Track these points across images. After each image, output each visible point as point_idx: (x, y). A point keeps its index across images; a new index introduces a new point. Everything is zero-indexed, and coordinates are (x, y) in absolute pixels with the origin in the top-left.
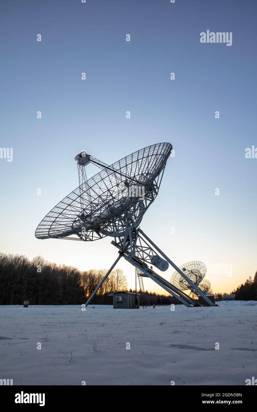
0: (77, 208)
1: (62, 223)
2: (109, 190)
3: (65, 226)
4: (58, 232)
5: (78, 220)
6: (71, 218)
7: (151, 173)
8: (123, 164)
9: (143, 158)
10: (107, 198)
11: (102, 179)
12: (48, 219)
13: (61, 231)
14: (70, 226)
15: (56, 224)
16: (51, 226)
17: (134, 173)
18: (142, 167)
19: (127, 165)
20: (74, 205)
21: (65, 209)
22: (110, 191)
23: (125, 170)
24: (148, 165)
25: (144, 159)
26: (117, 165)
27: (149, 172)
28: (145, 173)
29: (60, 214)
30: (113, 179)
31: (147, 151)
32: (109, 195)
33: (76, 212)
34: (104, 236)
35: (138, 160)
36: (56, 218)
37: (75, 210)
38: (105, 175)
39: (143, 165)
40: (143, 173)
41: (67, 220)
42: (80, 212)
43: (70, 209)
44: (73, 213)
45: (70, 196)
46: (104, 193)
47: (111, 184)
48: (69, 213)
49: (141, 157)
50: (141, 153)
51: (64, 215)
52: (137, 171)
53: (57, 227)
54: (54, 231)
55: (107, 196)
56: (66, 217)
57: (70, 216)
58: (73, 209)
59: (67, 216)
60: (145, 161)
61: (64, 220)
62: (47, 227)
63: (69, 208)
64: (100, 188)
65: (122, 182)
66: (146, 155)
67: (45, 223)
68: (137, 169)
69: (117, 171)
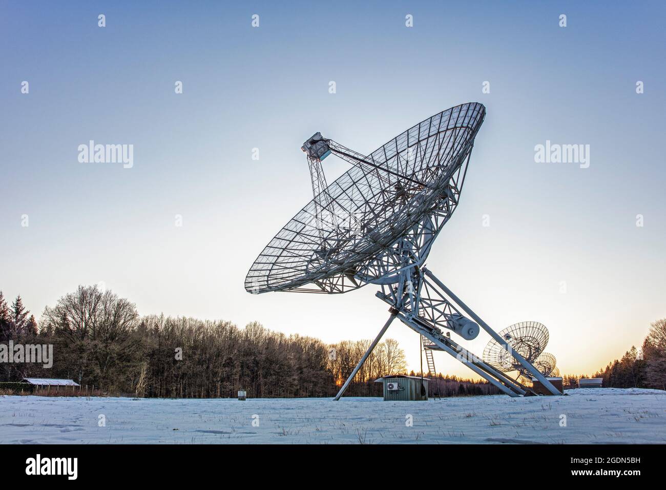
0: (312, 238)
1: (288, 265)
2: (367, 202)
3: (294, 270)
4: (282, 280)
5: (317, 259)
6: (304, 256)
7: (445, 164)
8: (391, 152)
9: (429, 136)
10: (365, 217)
11: (354, 183)
12: (264, 259)
13: (288, 279)
14: (302, 270)
15: (278, 267)
16: (270, 270)
17: (412, 167)
18: (428, 155)
19: (398, 153)
20: (307, 233)
21: (292, 241)
22: (370, 204)
23: (396, 162)
24: (440, 149)
25: (431, 139)
26: (380, 154)
27: (441, 164)
28: (433, 166)
29: (284, 249)
30: (375, 182)
31: (436, 122)
32: (368, 212)
33: (311, 245)
34: (363, 283)
35: (419, 141)
36: (278, 257)
37: (310, 241)
38: (359, 174)
39: (429, 150)
40: (430, 165)
41: (297, 259)
42: (318, 244)
43: (301, 241)
44: (306, 247)
45: (299, 218)
46: (358, 208)
47: (370, 192)
48: (300, 248)
49: (424, 135)
50: (425, 127)
51: (291, 251)
52: (418, 163)
53: (281, 271)
54: (276, 279)
55: (365, 213)
56: (295, 255)
57: (301, 253)
58: (306, 240)
59: (296, 252)
60: (434, 142)
61: (292, 260)
62: (263, 273)
63: (298, 238)
64: (352, 200)
65: (390, 185)
66: (434, 130)
67: (260, 266)
68: (419, 159)
69: (380, 165)
